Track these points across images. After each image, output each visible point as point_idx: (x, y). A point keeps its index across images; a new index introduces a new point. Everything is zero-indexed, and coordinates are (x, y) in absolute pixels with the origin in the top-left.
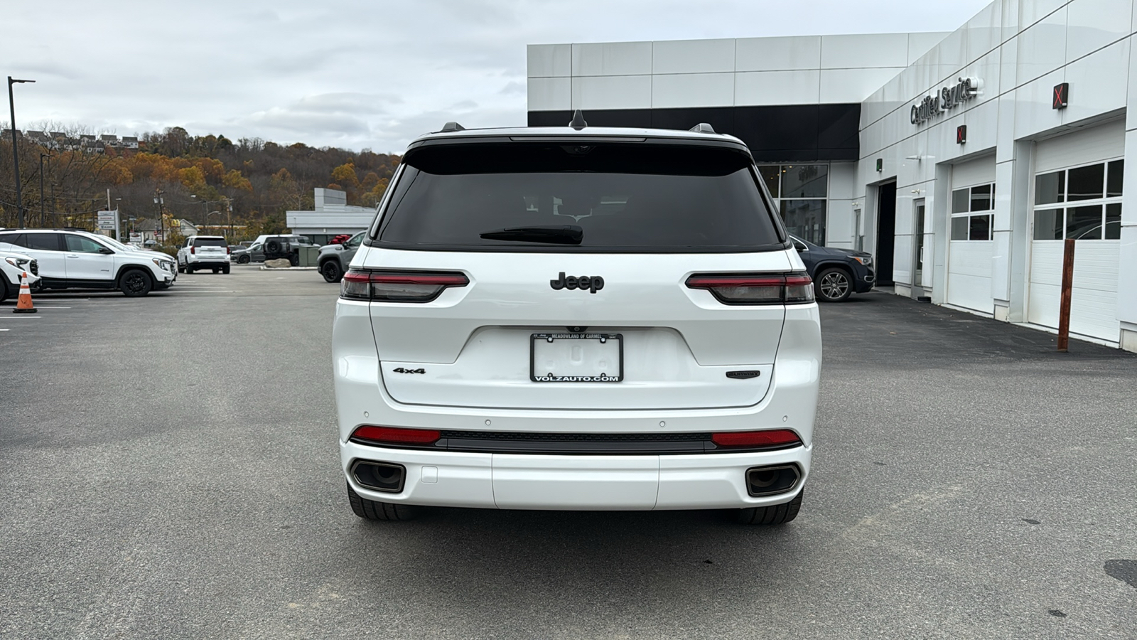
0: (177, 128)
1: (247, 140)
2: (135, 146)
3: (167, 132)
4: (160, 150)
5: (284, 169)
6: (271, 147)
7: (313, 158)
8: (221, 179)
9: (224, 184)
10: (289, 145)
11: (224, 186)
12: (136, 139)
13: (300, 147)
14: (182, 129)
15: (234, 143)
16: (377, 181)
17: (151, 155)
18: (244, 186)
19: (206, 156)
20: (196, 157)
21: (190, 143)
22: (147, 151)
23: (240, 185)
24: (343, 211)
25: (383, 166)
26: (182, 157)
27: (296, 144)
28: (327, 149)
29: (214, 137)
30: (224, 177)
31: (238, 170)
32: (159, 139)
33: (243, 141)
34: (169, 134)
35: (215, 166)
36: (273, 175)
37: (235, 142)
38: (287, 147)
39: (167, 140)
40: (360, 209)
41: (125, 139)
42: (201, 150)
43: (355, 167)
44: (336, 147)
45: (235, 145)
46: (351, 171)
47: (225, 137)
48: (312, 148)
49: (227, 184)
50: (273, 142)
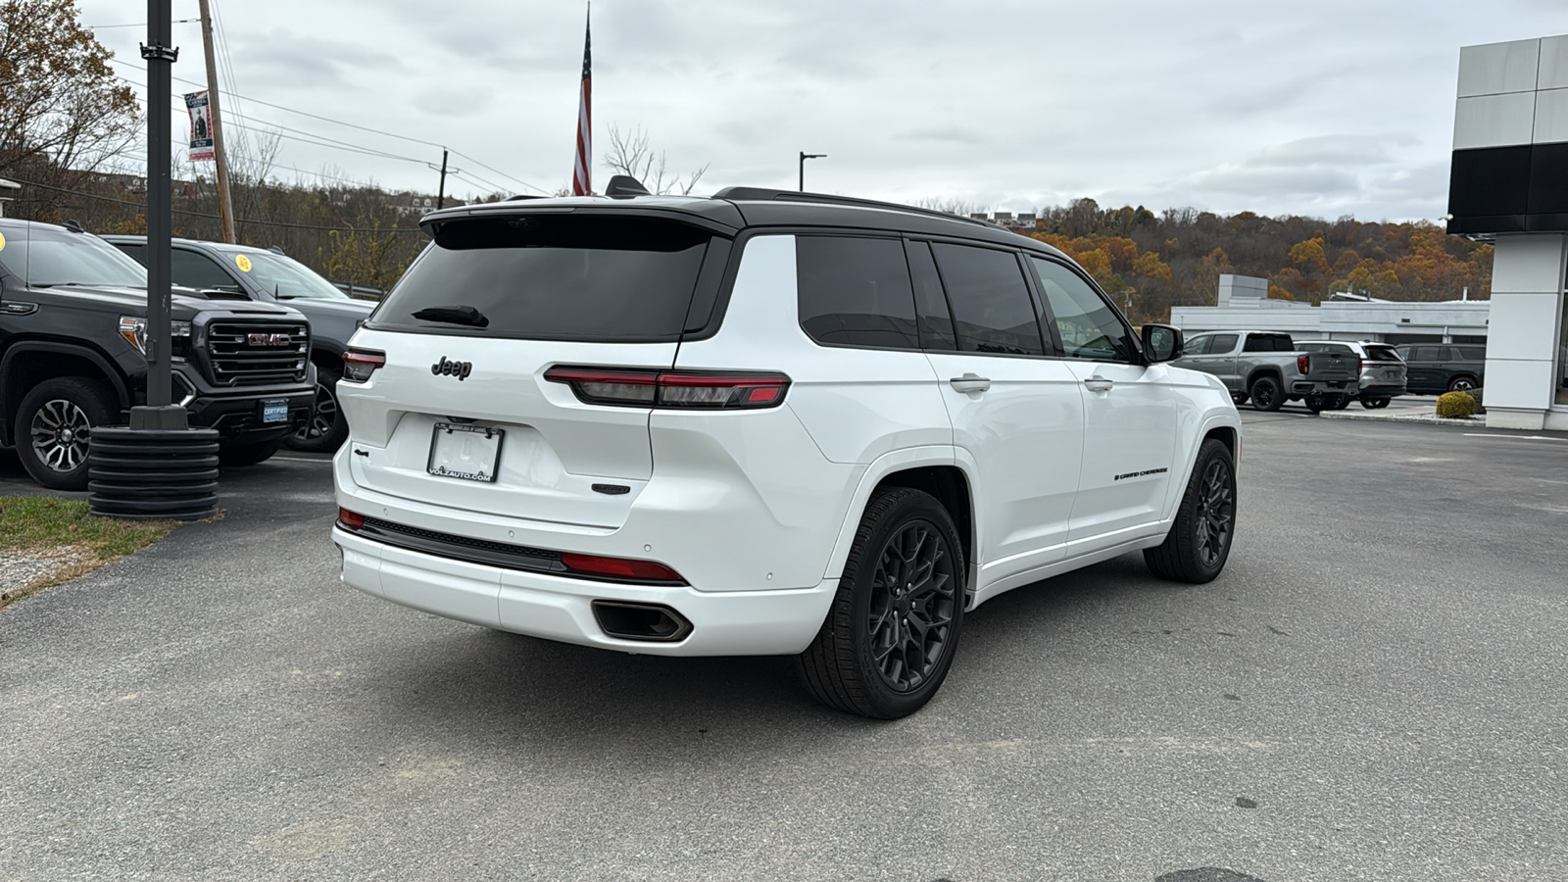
0: (1086, 199)
1: (1175, 211)
2: (1031, 224)
3: (1071, 206)
4: (1061, 229)
5: (1219, 249)
6: (1207, 219)
7: (1263, 233)
8: (1131, 265)
9: (1135, 271)
10: (1231, 216)
11: (1134, 274)
12: (1034, 215)
13: (1247, 216)
14: (1092, 200)
15: (1156, 216)
16: (1356, 263)
17: (1047, 236)
18: (1160, 273)
19: (1117, 235)
20: (1104, 236)
21: (1099, 219)
22: (1045, 230)
23: (1156, 272)
24: (1258, 306)
25: (1370, 240)
26: (1086, 237)
27: (1242, 214)
28: (1287, 218)
29: (1132, 210)
30: (1136, 261)
31: (1155, 252)
32: (1062, 215)
33: (1169, 213)
34: (1075, 208)
35: (1125, 248)
36: (1204, 257)
37: (1158, 214)
38: (1229, 217)
39: (1071, 216)
40: (1286, 303)
41: (1021, 216)
42: (1112, 228)
43: (1326, 242)
44: (1299, 216)
45: (1159, 219)
46: (1318, 249)
47: (1146, 208)
48: (1264, 218)
49: (1139, 271)
50: (1210, 212)
